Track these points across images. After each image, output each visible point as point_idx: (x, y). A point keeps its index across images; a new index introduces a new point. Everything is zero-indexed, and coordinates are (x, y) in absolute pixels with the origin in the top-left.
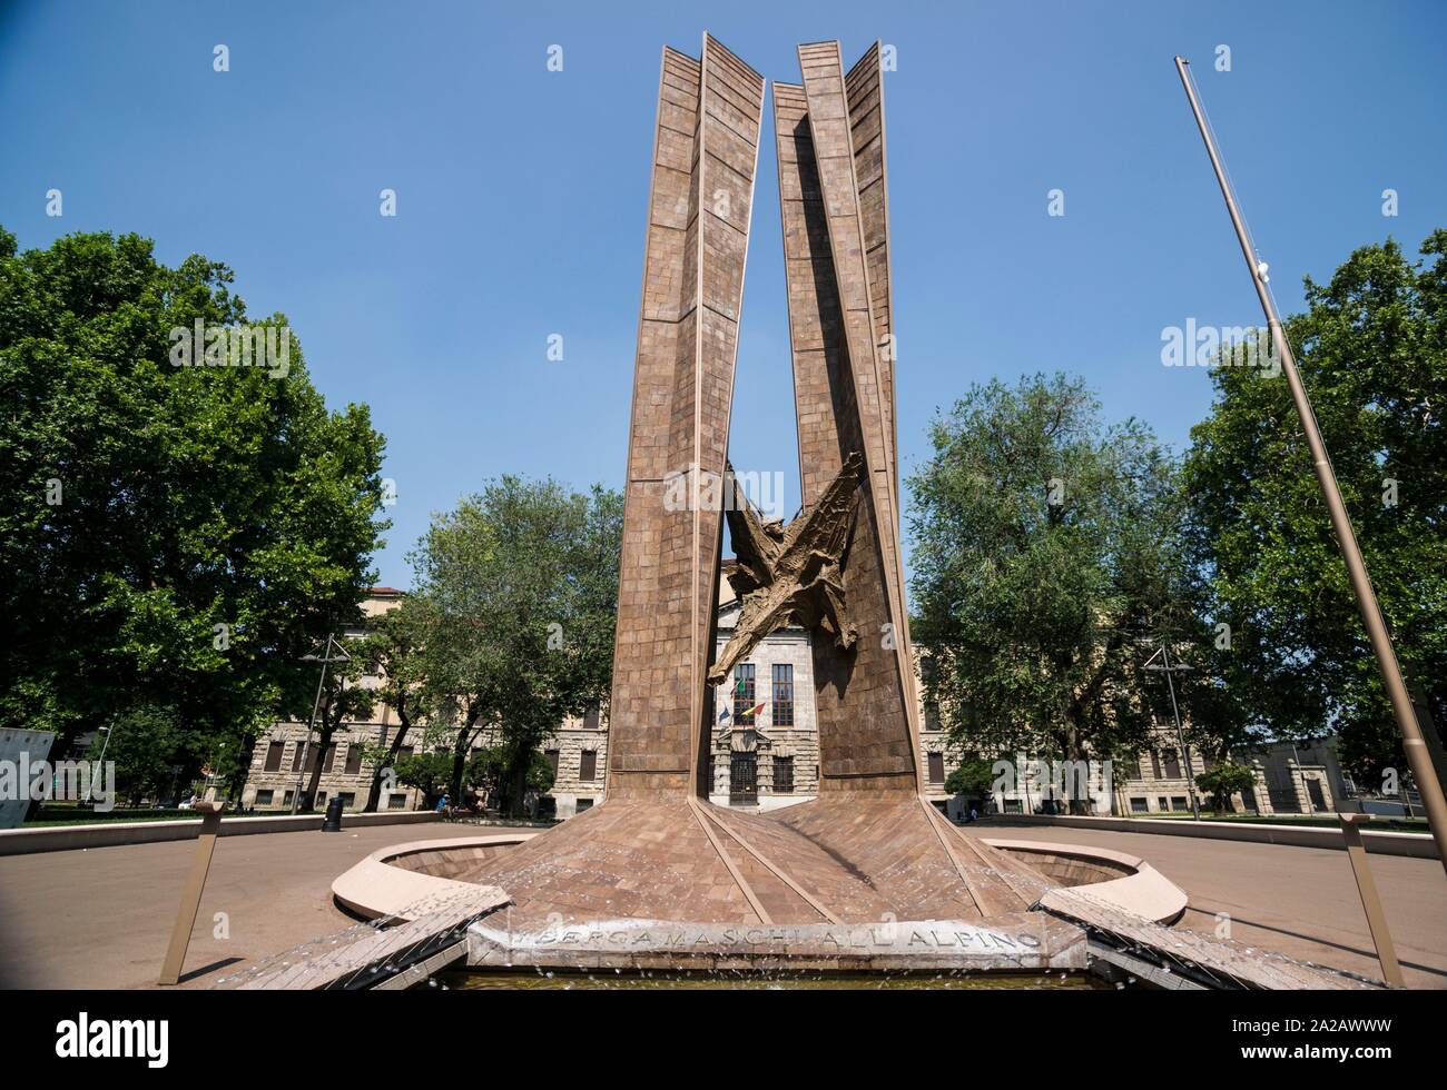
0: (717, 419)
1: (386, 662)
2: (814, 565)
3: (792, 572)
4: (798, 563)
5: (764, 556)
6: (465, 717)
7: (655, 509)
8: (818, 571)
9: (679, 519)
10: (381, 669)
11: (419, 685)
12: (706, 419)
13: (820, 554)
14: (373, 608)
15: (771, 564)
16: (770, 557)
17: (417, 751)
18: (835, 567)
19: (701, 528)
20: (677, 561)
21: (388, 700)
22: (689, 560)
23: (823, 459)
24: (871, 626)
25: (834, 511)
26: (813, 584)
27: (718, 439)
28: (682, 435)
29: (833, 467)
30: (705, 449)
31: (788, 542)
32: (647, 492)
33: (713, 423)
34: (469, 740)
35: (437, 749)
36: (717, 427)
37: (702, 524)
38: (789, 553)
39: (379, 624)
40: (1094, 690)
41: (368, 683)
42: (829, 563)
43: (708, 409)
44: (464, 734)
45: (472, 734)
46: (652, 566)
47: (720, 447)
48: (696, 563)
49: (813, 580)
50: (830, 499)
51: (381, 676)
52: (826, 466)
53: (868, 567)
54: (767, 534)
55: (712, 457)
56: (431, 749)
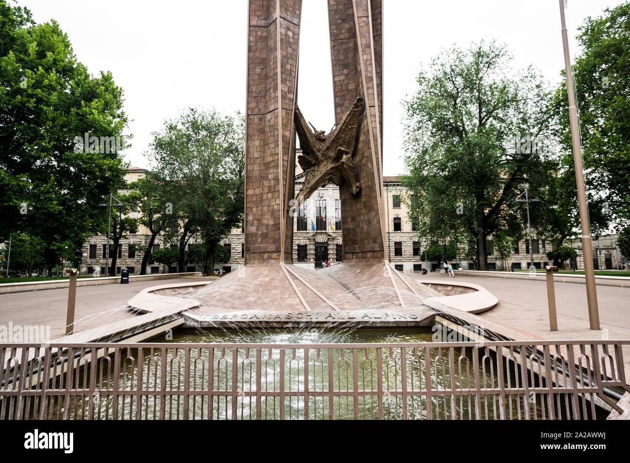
0: (290, 81)
1: (141, 205)
2: (340, 154)
3: (330, 157)
4: (332, 154)
5: (315, 150)
6: (182, 230)
7: (260, 129)
8: (341, 158)
9: (272, 134)
10: (139, 209)
11: (158, 215)
12: (283, 81)
13: (342, 149)
14: (130, 179)
15: (319, 155)
16: (319, 151)
17: (162, 247)
18: (349, 155)
19: (283, 138)
20: (272, 155)
21: (144, 223)
22: (277, 154)
23: (345, 100)
24: (366, 183)
25: (350, 127)
26: (339, 164)
27: (290, 92)
28: (272, 90)
29: (350, 104)
30: (283, 98)
31: (328, 143)
32: (256, 120)
33: (288, 83)
34: (186, 240)
35: (171, 245)
36: (289, 85)
37: (283, 136)
38: (328, 148)
39: (134, 186)
40: (496, 211)
41: (132, 215)
42: (347, 153)
43: (284, 76)
44: (183, 238)
45: (187, 238)
46: (260, 157)
47: (291, 96)
48: (280, 155)
49: (339, 162)
50: (347, 121)
51: (139, 212)
52: (347, 103)
53: (366, 155)
54: (317, 139)
55: (287, 101)
56: (168, 245)
